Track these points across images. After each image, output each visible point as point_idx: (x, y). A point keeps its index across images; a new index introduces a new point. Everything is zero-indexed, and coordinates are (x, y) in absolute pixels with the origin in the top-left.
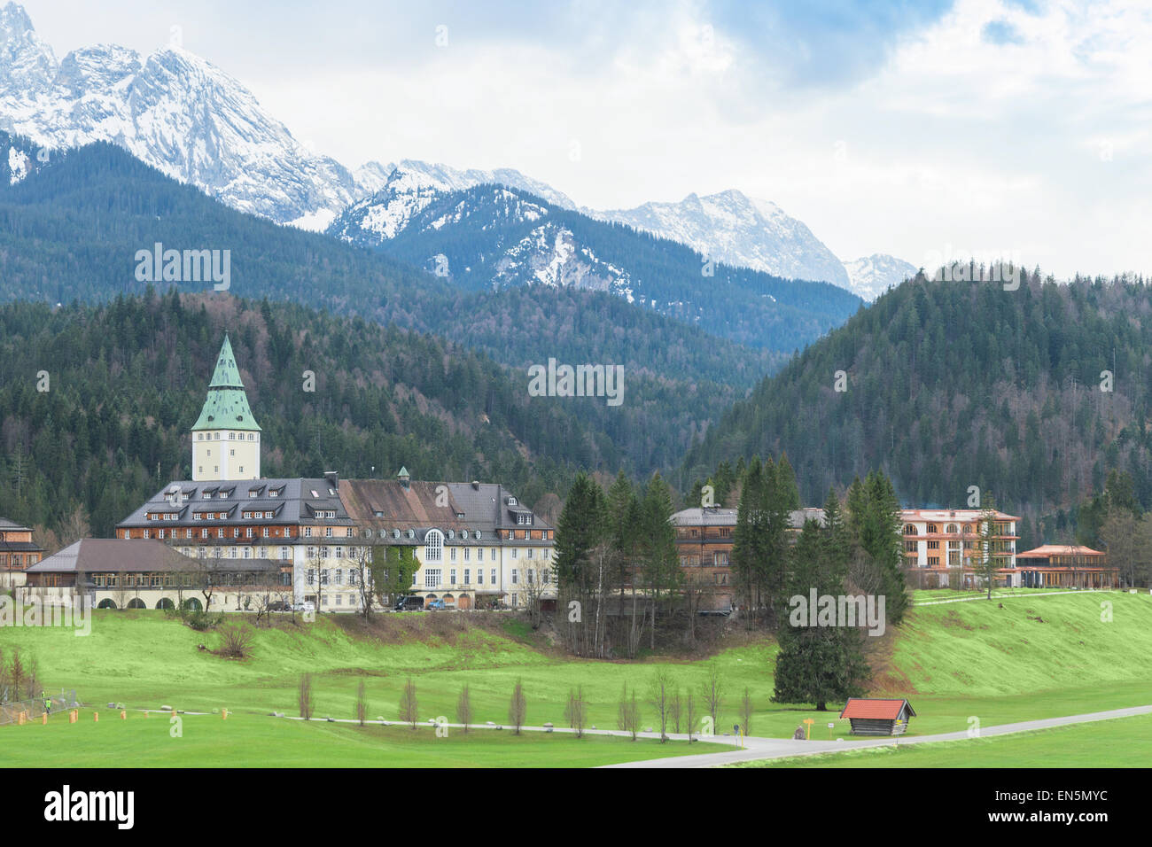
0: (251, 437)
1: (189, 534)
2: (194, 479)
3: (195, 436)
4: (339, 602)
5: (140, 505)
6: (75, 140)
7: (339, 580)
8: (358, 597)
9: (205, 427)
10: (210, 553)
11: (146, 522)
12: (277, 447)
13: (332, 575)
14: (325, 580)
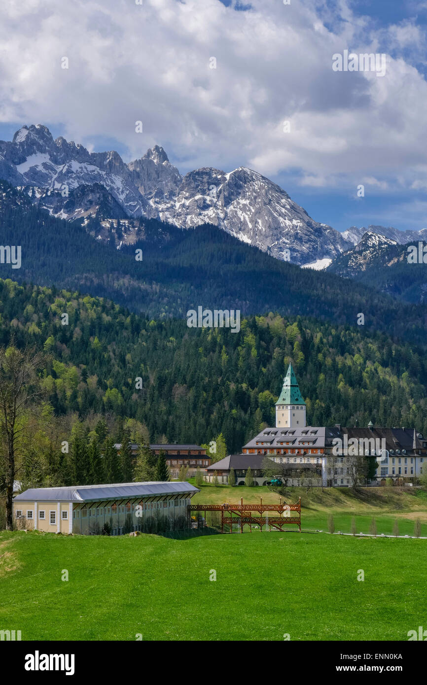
0: (302, 408)
1: (275, 452)
2: (277, 427)
3: (277, 408)
4: (342, 482)
5: (252, 438)
6: (192, 222)
7: (342, 472)
8: (351, 481)
9: (282, 403)
10: (285, 460)
11: (255, 446)
12: (307, 398)
13: (339, 470)
14: (336, 473)
